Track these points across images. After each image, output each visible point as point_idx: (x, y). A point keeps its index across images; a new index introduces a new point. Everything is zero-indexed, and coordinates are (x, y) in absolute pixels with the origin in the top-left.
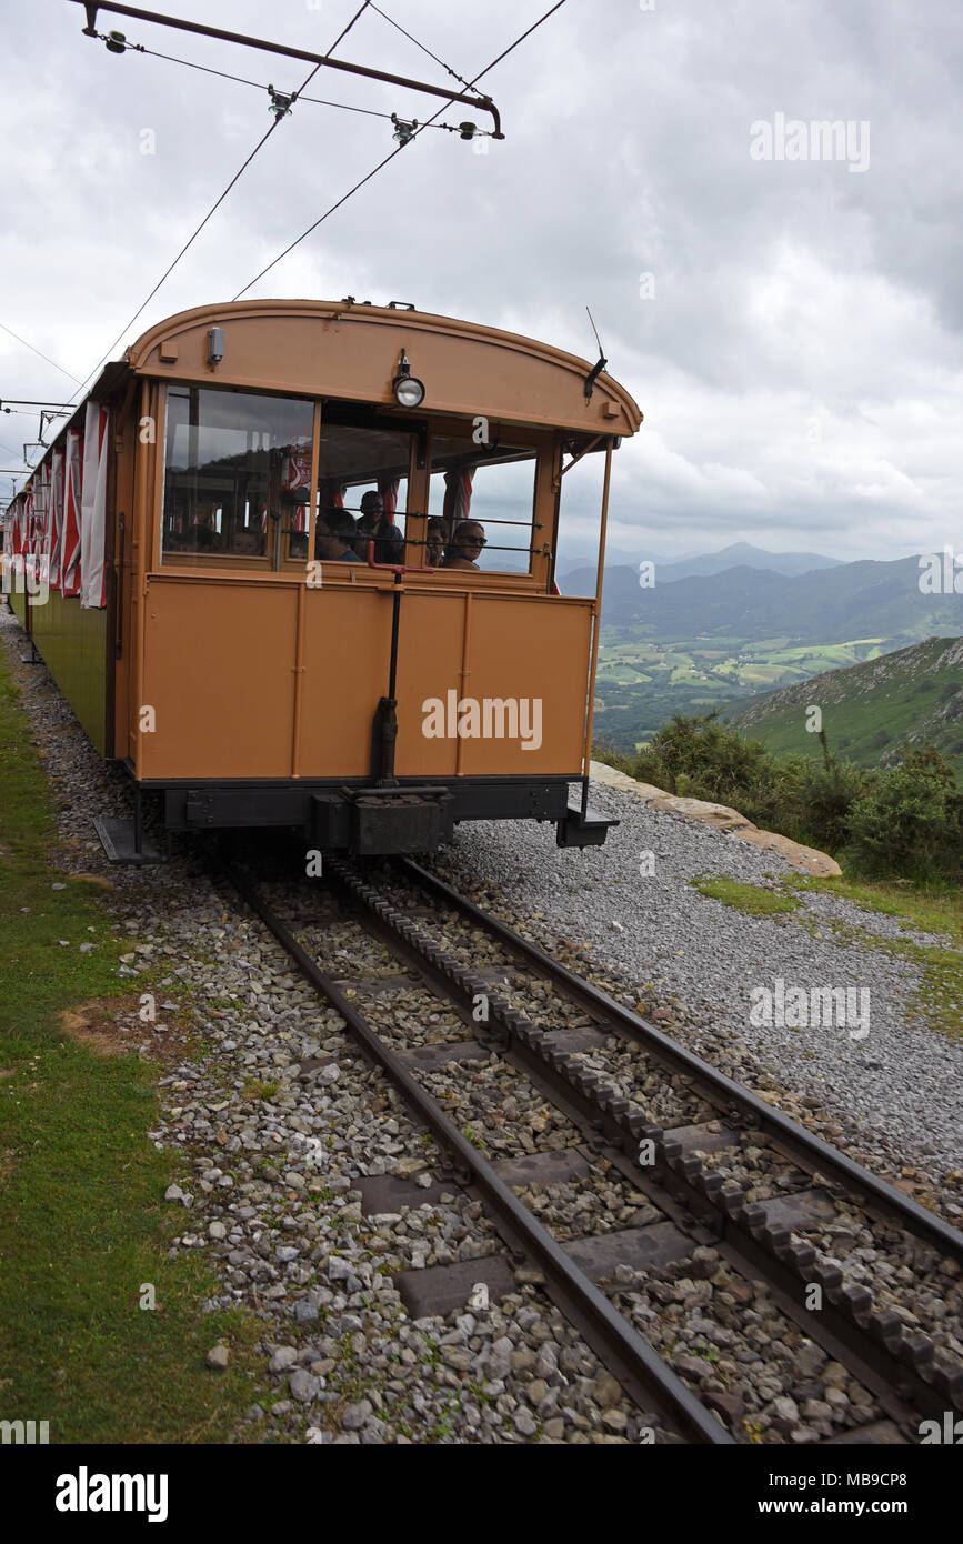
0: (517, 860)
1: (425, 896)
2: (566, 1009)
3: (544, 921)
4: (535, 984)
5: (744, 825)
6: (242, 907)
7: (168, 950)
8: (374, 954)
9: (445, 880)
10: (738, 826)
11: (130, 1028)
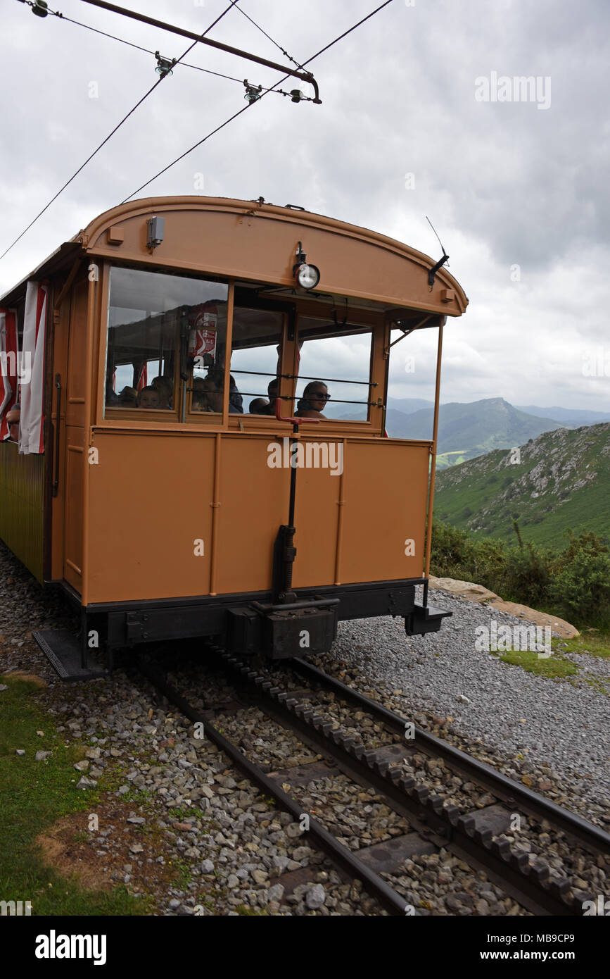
0: (354, 639)
1: (300, 678)
2: (467, 787)
3: (404, 697)
4: (432, 763)
5: (495, 598)
6: (161, 700)
7: (115, 752)
8: (285, 740)
9: (311, 662)
10: (491, 599)
11: (105, 849)
